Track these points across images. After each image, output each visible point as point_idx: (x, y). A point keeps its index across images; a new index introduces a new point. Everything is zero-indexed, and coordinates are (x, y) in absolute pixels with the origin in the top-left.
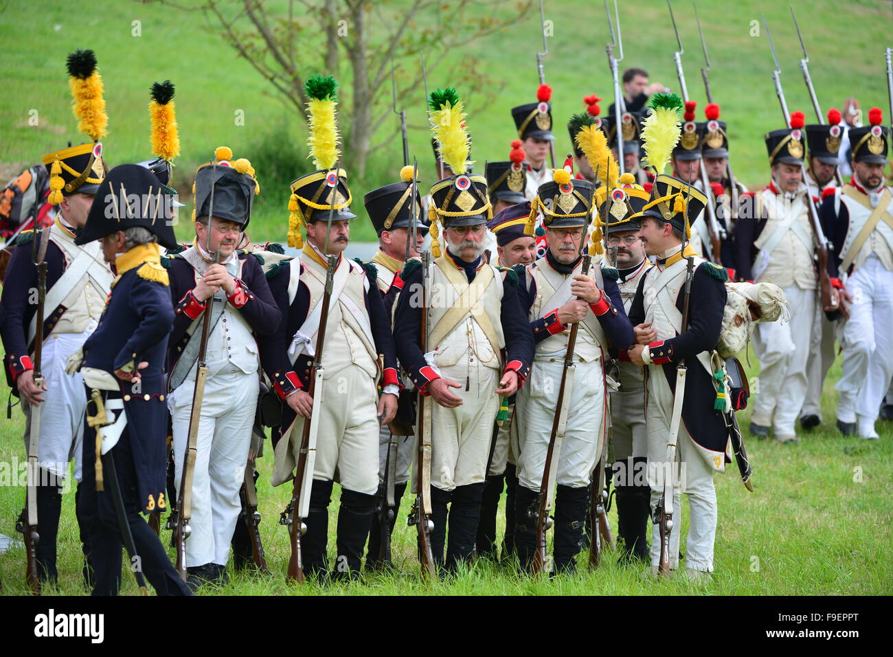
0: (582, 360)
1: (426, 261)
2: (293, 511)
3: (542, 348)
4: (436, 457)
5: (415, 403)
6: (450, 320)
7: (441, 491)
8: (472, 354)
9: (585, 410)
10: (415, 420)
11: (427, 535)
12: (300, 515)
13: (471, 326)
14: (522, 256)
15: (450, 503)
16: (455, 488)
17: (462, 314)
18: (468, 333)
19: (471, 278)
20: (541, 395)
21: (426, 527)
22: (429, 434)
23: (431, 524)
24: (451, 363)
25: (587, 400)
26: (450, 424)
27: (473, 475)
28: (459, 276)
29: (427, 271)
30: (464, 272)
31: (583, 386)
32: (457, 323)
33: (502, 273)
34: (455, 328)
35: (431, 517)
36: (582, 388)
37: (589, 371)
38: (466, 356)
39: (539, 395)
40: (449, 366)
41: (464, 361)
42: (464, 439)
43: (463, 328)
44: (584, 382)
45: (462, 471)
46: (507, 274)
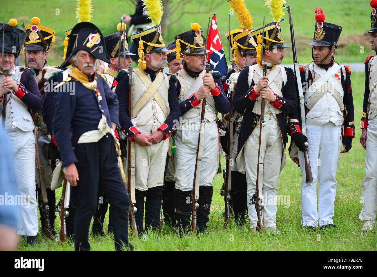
0: (208, 121)
1: (131, 71)
2: (62, 205)
3: (187, 116)
4: (138, 173)
5: (126, 145)
6: (143, 101)
7: (140, 191)
8: (155, 119)
9: (210, 147)
10: (126, 154)
11: (133, 214)
12: (65, 207)
13: (154, 104)
14: (178, 68)
15: (146, 197)
16: (148, 189)
17: (149, 98)
18: (153, 108)
19: (153, 79)
20: (189, 142)
21: (133, 211)
22: (134, 161)
23: (135, 209)
24: (144, 123)
25: (211, 141)
26: (144, 156)
27: (157, 182)
28: (147, 79)
29: (131, 76)
30: (149, 76)
31: (210, 135)
32: (146, 103)
33: (168, 76)
34: (145, 105)
35: (136, 205)
36: (209, 136)
37: (211, 127)
38: (152, 120)
39: (187, 141)
40: (143, 125)
41: (151, 123)
42: (152, 163)
43: (149, 105)
44: (210, 132)
45: (151, 181)
46: (171, 77)
